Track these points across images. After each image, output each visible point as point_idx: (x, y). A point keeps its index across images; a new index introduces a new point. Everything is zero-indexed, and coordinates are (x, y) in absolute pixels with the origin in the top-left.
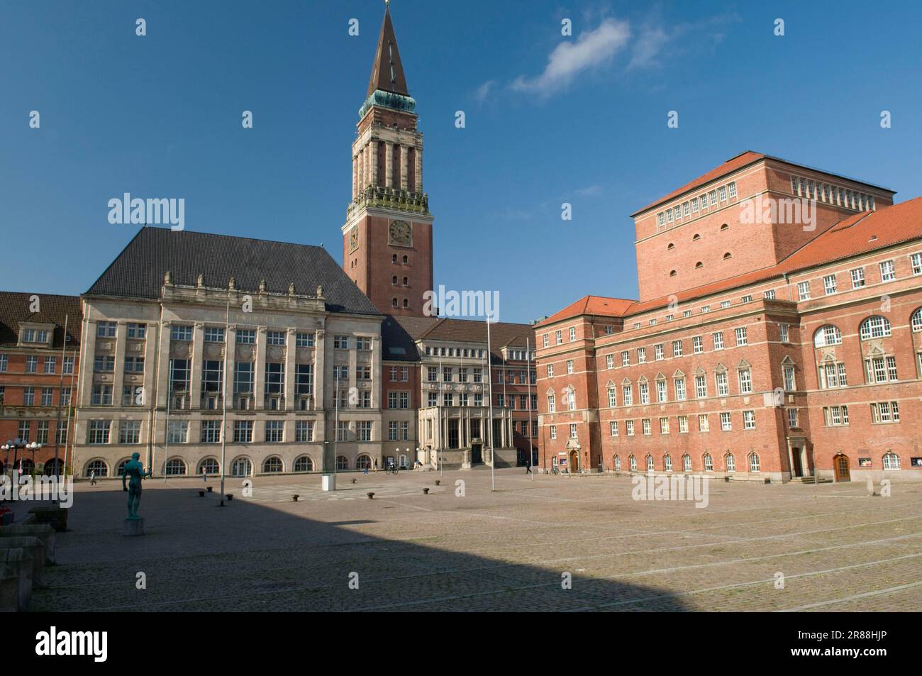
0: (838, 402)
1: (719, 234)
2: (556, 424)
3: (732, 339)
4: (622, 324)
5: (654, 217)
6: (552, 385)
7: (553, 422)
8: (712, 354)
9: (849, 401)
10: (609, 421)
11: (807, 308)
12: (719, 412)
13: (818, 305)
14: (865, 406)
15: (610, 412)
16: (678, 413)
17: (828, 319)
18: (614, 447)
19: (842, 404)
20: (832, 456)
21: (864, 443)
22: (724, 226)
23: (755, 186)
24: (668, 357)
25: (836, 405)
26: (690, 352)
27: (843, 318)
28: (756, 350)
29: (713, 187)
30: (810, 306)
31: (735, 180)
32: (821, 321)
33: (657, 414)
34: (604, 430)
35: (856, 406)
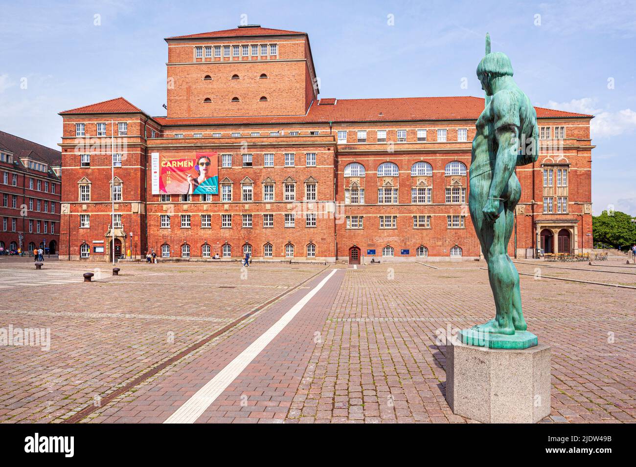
0: (357, 213)
1: (258, 80)
2: (90, 214)
3: (303, 160)
4: (162, 131)
5: (192, 48)
6: (87, 175)
7: (85, 211)
8: (283, 169)
9: (366, 214)
10: (160, 214)
11: (343, 149)
12: (284, 213)
13: (351, 149)
14: (376, 217)
15: (162, 207)
16: (243, 212)
17: (357, 159)
18: (163, 236)
19: (360, 215)
20: (349, 248)
21: (372, 240)
22: (263, 76)
23: (295, 53)
24: (237, 166)
25: (356, 215)
26: (261, 165)
27: (368, 160)
28: (324, 171)
29: (257, 42)
30: (346, 148)
31: (278, 43)
32: (352, 159)
33: (219, 211)
34: (151, 222)
35: (370, 217)
